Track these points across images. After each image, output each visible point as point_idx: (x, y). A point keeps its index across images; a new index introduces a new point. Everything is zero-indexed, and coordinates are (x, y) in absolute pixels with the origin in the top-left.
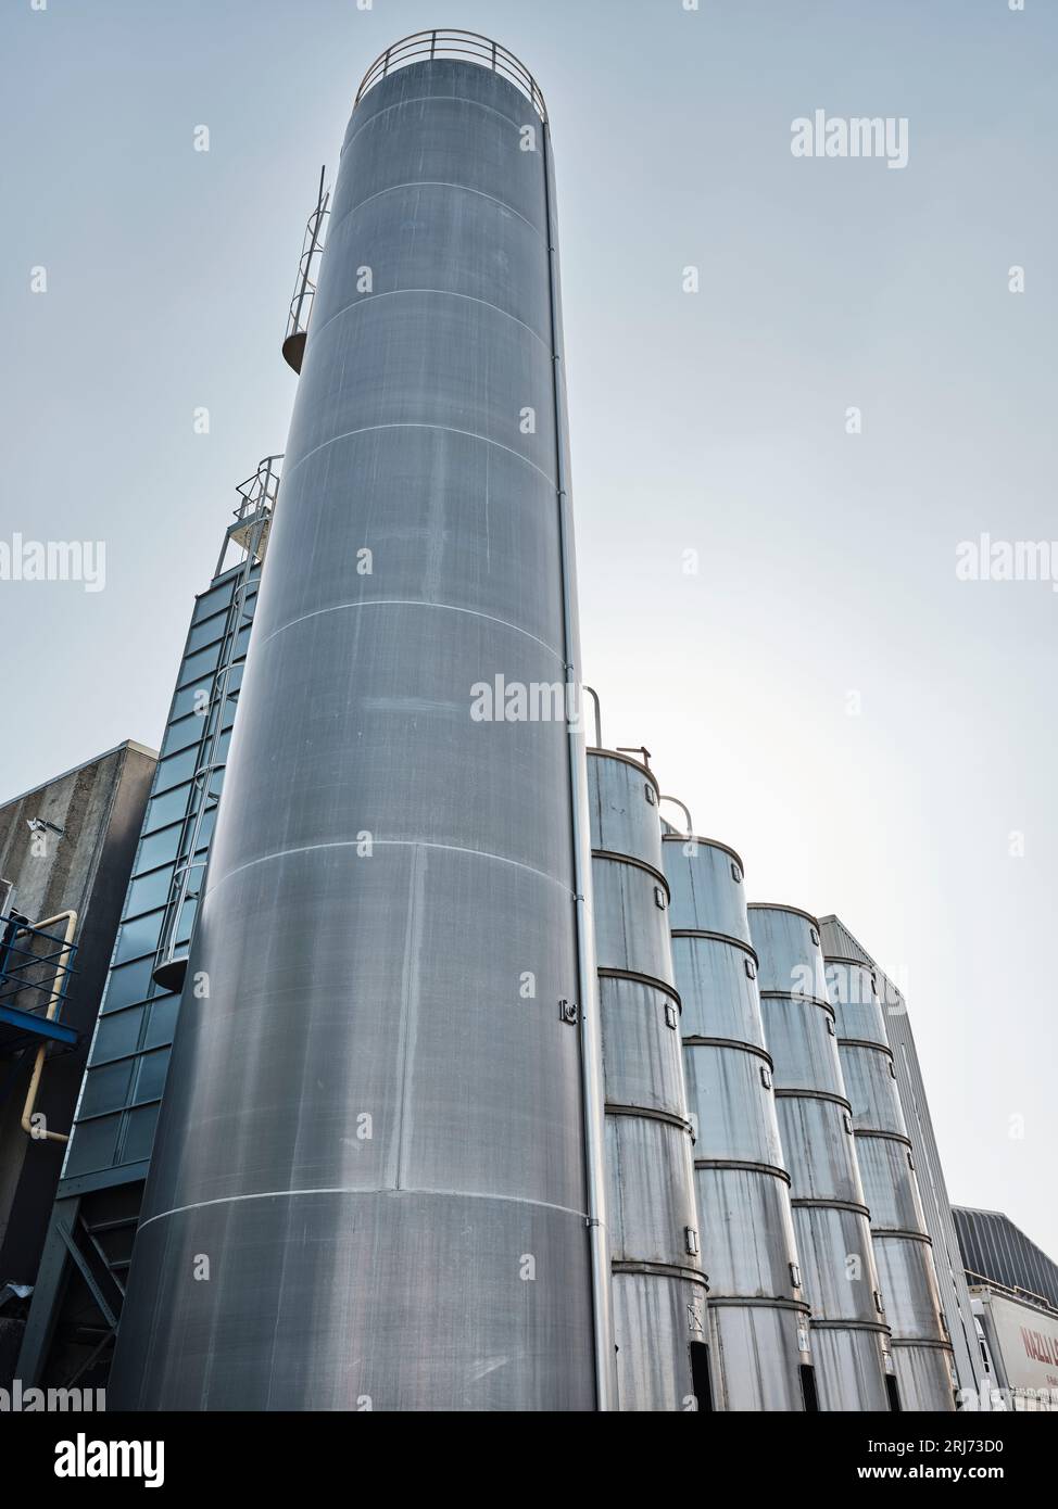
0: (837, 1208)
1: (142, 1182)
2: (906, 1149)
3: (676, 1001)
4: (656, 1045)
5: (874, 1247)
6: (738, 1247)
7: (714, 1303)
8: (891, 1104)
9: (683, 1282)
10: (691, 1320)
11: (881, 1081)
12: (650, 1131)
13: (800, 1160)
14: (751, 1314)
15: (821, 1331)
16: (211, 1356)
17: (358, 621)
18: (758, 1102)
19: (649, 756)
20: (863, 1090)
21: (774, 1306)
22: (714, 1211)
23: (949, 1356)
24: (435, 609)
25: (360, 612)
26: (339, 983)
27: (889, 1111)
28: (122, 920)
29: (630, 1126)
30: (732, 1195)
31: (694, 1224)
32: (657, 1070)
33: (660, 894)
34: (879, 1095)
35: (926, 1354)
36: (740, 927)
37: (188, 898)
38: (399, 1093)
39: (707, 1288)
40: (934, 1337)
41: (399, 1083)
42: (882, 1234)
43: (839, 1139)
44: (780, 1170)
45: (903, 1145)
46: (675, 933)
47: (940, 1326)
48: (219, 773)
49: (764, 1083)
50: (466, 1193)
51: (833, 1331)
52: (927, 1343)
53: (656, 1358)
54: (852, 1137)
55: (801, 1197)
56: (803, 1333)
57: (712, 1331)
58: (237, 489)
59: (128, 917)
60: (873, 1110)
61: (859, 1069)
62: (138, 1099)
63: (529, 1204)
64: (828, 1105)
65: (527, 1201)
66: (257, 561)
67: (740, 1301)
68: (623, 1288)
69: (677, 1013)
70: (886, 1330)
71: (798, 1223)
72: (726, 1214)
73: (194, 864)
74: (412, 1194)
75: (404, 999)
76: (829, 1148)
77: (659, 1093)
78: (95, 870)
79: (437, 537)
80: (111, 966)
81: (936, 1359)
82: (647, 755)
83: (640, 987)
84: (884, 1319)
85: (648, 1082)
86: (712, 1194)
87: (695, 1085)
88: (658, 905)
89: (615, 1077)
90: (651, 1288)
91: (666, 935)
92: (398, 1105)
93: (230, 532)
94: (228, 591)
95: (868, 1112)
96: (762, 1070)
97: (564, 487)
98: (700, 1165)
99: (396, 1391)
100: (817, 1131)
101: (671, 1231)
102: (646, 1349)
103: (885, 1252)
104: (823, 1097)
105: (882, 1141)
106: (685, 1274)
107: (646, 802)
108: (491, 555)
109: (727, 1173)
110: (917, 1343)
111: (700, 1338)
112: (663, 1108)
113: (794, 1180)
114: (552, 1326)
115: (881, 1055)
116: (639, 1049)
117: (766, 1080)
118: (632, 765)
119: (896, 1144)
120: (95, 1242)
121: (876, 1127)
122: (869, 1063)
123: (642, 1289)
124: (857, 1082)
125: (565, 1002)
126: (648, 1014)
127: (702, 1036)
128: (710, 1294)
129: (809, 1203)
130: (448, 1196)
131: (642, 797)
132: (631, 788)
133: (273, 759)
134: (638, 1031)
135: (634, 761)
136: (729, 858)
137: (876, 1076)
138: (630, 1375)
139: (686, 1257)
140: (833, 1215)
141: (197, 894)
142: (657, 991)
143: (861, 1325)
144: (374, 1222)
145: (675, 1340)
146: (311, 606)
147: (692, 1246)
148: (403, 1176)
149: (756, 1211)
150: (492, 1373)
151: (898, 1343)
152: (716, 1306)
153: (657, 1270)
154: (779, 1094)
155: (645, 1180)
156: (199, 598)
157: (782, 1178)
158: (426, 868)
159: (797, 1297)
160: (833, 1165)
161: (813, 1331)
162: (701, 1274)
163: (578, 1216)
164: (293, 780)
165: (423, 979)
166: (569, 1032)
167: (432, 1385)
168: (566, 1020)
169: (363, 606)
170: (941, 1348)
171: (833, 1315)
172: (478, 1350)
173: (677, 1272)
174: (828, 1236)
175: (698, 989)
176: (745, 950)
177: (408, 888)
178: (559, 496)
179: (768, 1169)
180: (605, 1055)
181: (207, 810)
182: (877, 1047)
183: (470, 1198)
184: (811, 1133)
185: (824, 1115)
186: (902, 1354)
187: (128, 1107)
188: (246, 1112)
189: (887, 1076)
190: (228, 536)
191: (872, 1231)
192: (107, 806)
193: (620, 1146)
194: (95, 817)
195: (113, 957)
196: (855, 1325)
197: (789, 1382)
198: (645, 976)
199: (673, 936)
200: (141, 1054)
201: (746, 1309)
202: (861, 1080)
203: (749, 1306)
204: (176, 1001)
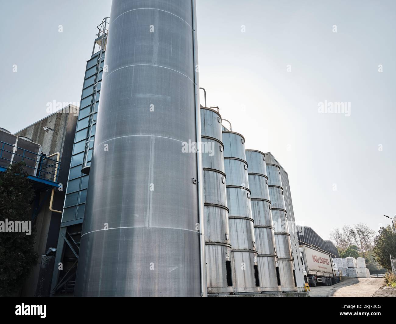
0: (266, 228)
1: (81, 224)
2: (285, 213)
3: (225, 176)
4: (219, 188)
5: (275, 237)
6: (239, 238)
7: (233, 251)
8: (282, 202)
9: (225, 247)
10: (226, 255)
11: (280, 196)
12: (217, 210)
13: (257, 216)
14: (242, 254)
15: (260, 257)
16: (102, 267)
17: (133, 70)
18: (246, 202)
19: (219, 109)
20: (275, 198)
21: (249, 252)
22: (234, 229)
23: (293, 262)
24: (156, 67)
25: (134, 68)
26: (132, 174)
27: (281, 203)
28: (72, 155)
29: (212, 209)
30: (238, 225)
31: (228, 233)
32: (219, 195)
33: (221, 148)
34: (279, 200)
35: (287, 262)
36: (243, 156)
37: (89, 149)
38: (148, 202)
39: (231, 248)
40: (289, 258)
41: (148, 200)
42: (278, 234)
43: (267, 211)
44: (251, 219)
45: (284, 212)
46: (225, 158)
47: (291, 255)
48: (96, 114)
49: (248, 197)
50: (167, 228)
51: (263, 257)
52: (287, 259)
53: (217, 265)
54: (271, 210)
55: (257, 225)
56: (255, 258)
57: (232, 258)
58: (97, 27)
59: (74, 154)
60: (277, 203)
61: (274, 193)
62: (80, 203)
63: (183, 230)
64: (265, 202)
65: (183, 229)
66: (104, 51)
67: (239, 251)
68: (209, 248)
69: (225, 180)
70: (277, 256)
71: (256, 232)
72: (237, 230)
73: (90, 140)
74: (152, 228)
75: (149, 178)
76: (265, 213)
77: (219, 200)
78: (64, 141)
79: (156, 45)
80: (70, 167)
81: (289, 263)
82: (218, 109)
83: (215, 173)
84: (276, 254)
85: (217, 197)
86: (233, 225)
87: (230, 198)
88: (220, 151)
89: (208, 196)
90: (216, 248)
91: (223, 158)
92: (148, 206)
93: (96, 41)
94: (96, 59)
95: (276, 204)
96: (248, 194)
97: (194, 28)
98: (230, 218)
99: (149, 275)
100: (262, 209)
101: (222, 235)
102: (215, 263)
103: (278, 238)
104: (263, 200)
105: (279, 211)
106: (225, 245)
107: (218, 122)
108: (172, 50)
109: (237, 220)
110: (285, 259)
111: (229, 260)
112: (221, 204)
113: (255, 222)
114: (189, 259)
115: (280, 189)
116: (214, 189)
117: (249, 196)
118: (214, 112)
119: (282, 212)
120: (71, 238)
121: (277, 207)
122: (277, 191)
123: (214, 248)
124: (273, 196)
125: (193, 178)
126: (217, 180)
127: (232, 185)
128: (232, 249)
129: (259, 227)
130: (162, 228)
131: (216, 121)
132: (214, 118)
133: (111, 111)
134: (214, 185)
135: (215, 111)
136: (241, 137)
137: (278, 194)
138: (210, 269)
139: (226, 241)
140: (265, 230)
141: (92, 148)
142: (219, 174)
143: (270, 256)
144: (143, 235)
145: (222, 260)
146: (120, 66)
147: (227, 238)
148: (150, 223)
149: (245, 229)
150: (174, 270)
151: (280, 259)
152: (233, 252)
153: (218, 244)
154: (252, 199)
155: (215, 222)
156: (88, 62)
157: (252, 221)
158: (155, 142)
159: (254, 250)
160: (265, 217)
161: (258, 257)
162: (229, 244)
163: (196, 232)
164: (116, 118)
165: (154, 173)
166: (194, 186)
167: (159, 273)
168: (194, 183)
169: (135, 66)
170: (291, 260)
171: (263, 253)
172: (170, 265)
173: (223, 245)
174: (263, 235)
175: (231, 173)
176: (244, 162)
177: (150, 148)
178: (193, 31)
179: (248, 219)
180: (205, 191)
181: (93, 125)
182: (279, 187)
183: (168, 229)
184: (260, 209)
185: (264, 205)
186: (281, 262)
187: (77, 204)
188: (108, 208)
189: (281, 195)
190: (95, 42)
191: (275, 233)
192: (65, 123)
193: (209, 214)
194: (63, 126)
195: (71, 165)
196: (269, 256)
197: (251, 269)
198: (216, 170)
199: (225, 159)
200: (80, 191)
201: (241, 252)
202: (274, 196)
203: (242, 252)
204: (88, 177)
